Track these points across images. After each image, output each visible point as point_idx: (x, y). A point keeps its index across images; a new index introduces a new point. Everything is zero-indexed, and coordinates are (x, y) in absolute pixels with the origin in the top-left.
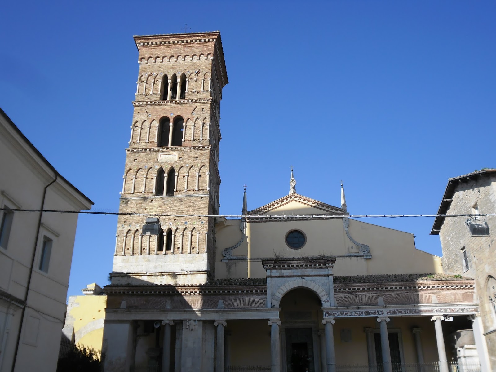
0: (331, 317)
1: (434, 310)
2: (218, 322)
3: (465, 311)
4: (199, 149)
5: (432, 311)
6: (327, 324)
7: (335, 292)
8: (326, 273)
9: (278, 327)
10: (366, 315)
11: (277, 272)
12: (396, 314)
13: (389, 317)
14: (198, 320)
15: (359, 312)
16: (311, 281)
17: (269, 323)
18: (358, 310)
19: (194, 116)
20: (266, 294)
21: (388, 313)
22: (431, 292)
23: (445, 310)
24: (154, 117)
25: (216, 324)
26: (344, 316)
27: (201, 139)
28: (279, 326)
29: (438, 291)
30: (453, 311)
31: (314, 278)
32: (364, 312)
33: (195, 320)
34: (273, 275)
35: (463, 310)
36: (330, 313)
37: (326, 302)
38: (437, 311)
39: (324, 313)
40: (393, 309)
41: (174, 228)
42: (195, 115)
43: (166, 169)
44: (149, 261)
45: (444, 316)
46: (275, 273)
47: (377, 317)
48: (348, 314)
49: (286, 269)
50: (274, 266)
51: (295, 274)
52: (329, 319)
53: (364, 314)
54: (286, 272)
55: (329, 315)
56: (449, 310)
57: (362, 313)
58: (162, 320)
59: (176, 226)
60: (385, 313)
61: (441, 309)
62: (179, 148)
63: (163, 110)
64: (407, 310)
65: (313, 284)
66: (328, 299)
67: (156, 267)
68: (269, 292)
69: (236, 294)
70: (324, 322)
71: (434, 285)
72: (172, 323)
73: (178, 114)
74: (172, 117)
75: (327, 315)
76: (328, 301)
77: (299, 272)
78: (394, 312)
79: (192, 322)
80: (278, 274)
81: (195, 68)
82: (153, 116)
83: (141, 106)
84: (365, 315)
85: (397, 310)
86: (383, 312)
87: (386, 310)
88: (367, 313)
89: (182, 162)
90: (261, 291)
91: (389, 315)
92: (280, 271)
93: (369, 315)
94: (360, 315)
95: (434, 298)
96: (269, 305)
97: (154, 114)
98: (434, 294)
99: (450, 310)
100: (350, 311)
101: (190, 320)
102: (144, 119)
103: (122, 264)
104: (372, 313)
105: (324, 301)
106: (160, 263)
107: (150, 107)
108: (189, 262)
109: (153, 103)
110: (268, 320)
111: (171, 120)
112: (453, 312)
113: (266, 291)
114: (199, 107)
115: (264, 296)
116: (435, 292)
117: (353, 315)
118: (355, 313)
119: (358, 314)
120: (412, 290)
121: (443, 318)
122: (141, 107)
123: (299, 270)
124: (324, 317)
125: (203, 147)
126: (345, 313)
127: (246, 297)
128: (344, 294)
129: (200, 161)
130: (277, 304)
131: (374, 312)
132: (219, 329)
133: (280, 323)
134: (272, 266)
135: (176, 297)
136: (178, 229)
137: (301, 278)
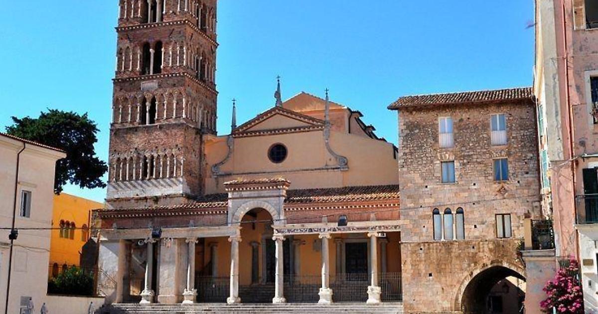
0: (281, 234)
1: (370, 227)
2: (189, 239)
4: (176, 75)
5: (368, 228)
6: (277, 241)
7: (284, 212)
8: (278, 194)
9: (237, 243)
10: (310, 233)
12: (336, 231)
13: (329, 234)
14: (173, 239)
16: (266, 201)
17: (230, 240)
18: (303, 228)
19: (171, 39)
20: (228, 214)
21: (329, 230)
22: (371, 210)
23: (380, 227)
25: (187, 241)
26: (290, 234)
27: (178, 64)
29: (377, 210)
30: (387, 228)
31: (268, 199)
32: (308, 229)
33: (170, 239)
34: (234, 197)
35: (396, 227)
36: (279, 230)
37: (276, 220)
38: (372, 229)
39: (274, 231)
40: (333, 227)
41: (155, 155)
42: (173, 39)
43: (149, 96)
44: (135, 186)
45: (379, 233)
46: (235, 195)
47: (319, 234)
48: (294, 231)
49: (244, 191)
50: (235, 189)
51: (252, 195)
52: (278, 236)
54: (245, 194)
55: (278, 232)
56: (383, 227)
57: (306, 231)
58: (145, 239)
59: (157, 153)
60: (327, 230)
61: (376, 227)
62: (158, 76)
63: (144, 34)
65: (266, 204)
66: (279, 218)
68: (230, 212)
69: (203, 215)
70: (274, 238)
71: (373, 205)
73: (158, 38)
74: (152, 42)
75: (276, 232)
76: (278, 220)
77: (256, 194)
78: (334, 230)
79: (168, 240)
80: (238, 196)
83: (124, 31)
85: (337, 228)
86: (324, 229)
88: (311, 230)
89: (161, 90)
90: (224, 212)
91: (330, 232)
92: (239, 193)
93: (312, 232)
94: (305, 232)
95: (372, 216)
97: (135, 40)
98: (373, 212)
100: (297, 228)
101: (167, 238)
102: (127, 45)
103: (114, 190)
104: (315, 230)
107: (131, 33)
108: (168, 186)
109: (134, 28)
110: (229, 237)
111: (151, 45)
112: (387, 230)
113: (227, 212)
114: (176, 30)
115: (226, 216)
116: (374, 210)
117: (298, 233)
119: (302, 231)
120: (353, 209)
121: (378, 235)
122: (124, 33)
123: (257, 192)
124: (275, 234)
125: (180, 74)
126: (292, 230)
127: (211, 217)
129: (177, 87)
131: (317, 230)
132: (190, 245)
133: (240, 239)
134: (233, 189)
135: (156, 219)
136: (159, 155)
137: (258, 199)
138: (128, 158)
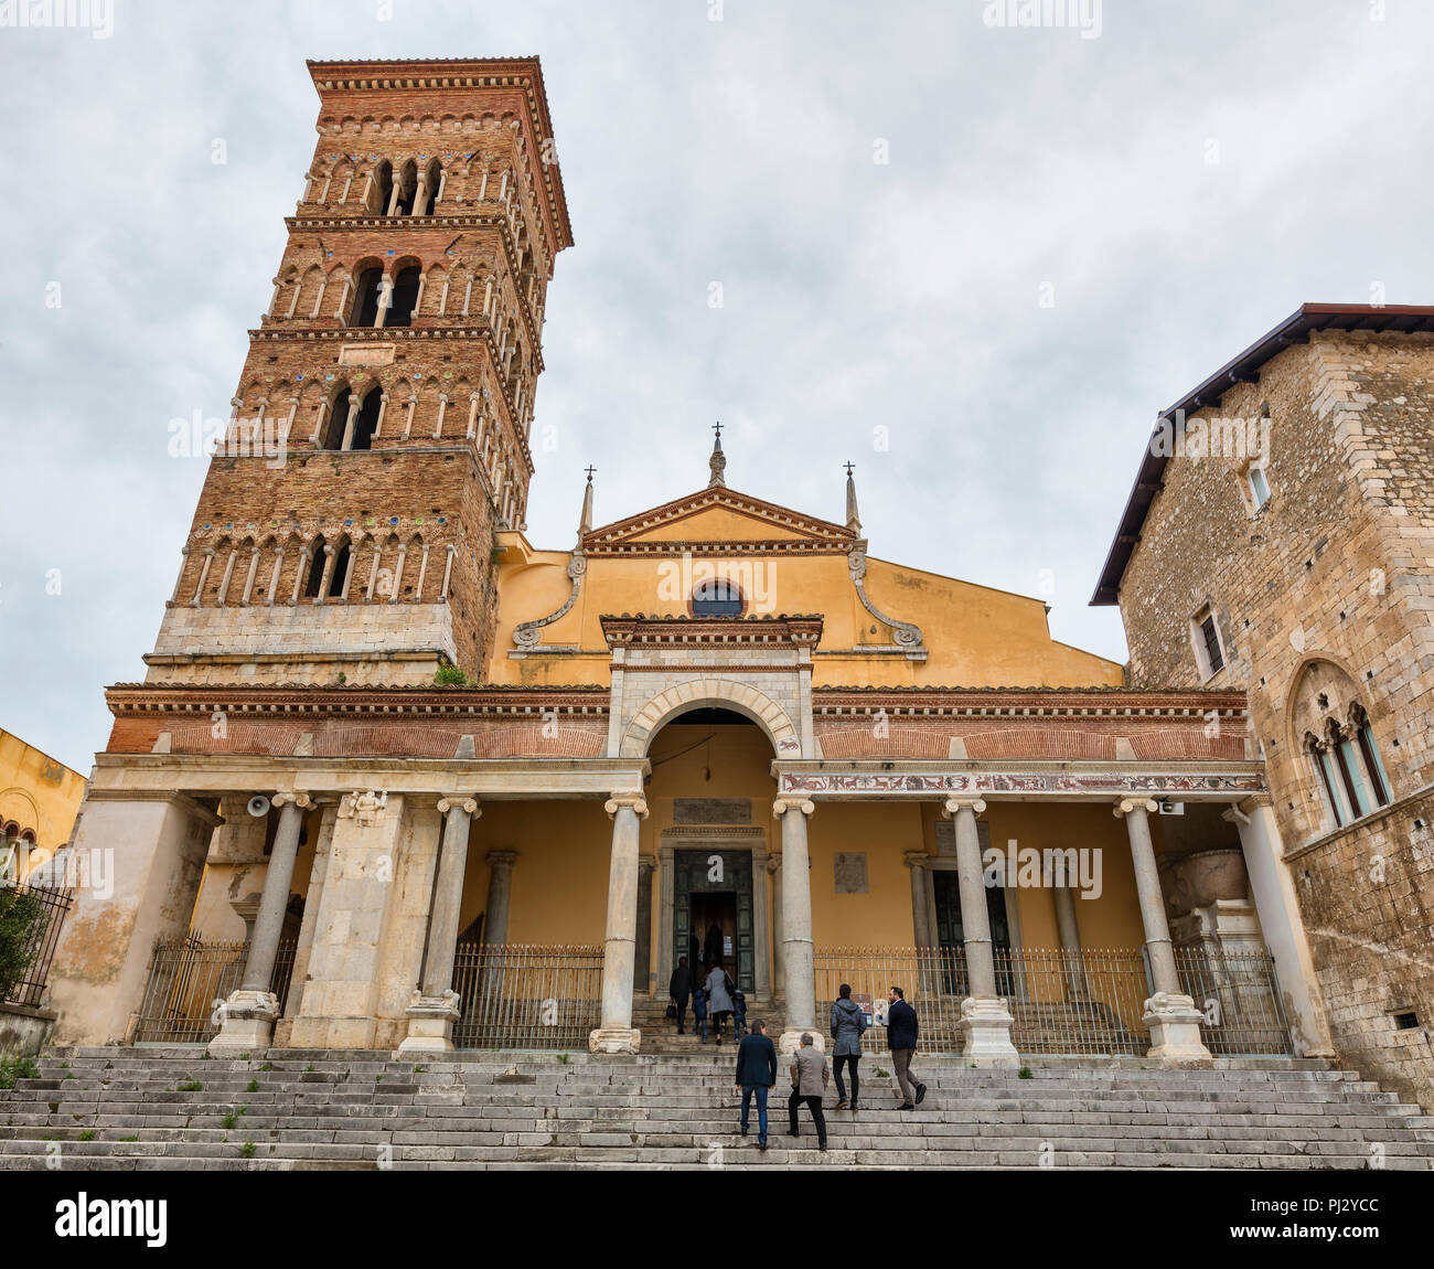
0: (803, 791)
1: (1126, 781)
2: (451, 799)
3: (1222, 785)
4: (456, 337)
5: (1119, 782)
6: (790, 815)
7: (815, 720)
8: (791, 662)
9: (636, 822)
10: (913, 789)
11: (644, 656)
12: (1007, 789)
13: (983, 797)
14: (389, 793)
15: (891, 778)
16: (746, 683)
17: (610, 806)
18: (889, 775)
19: (451, 258)
20: (607, 718)
21: (979, 784)
22: (1114, 727)
23: (1161, 781)
24: (342, 259)
25: (442, 806)
26: (842, 791)
27: (465, 312)
28: (640, 815)
29: (1135, 728)
30: (1185, 784)
31: (754, 676)
32: (904, 780)
33: (378, 794)
34: (630, 663)
35: (1214, 783)
36: (798, 779)
37: (787, 745)
38: (1133, 784)
39: (781, 780)
40: (997, 774)
41: (358, 534)
42: (456, 257)
44: (268, 622)
45: (1157, 799)
46: (638, 657)
47: (946, 798)
48: (854, 783)
49: (670, 647)
50: (637, 639)
51: (697, 663)
52: (793, 800)
53: (904, 785)
54: (672, 656)
55: (796, 784)
56: (1170, 782)
57: (899, 783)
58: (275, 793)
59: (365, 528)
60: (972, 785)
61: (1147, 779)
62: (399, 333)
63: (368, 242)
64: (1041, 777)
65: (751, 693)
66: (795, 738)
67: (286, 638)
68: (615, 710)
69: (514, 718)
70: (779, 807)
71: (1122, 707)
72: (306, 801)
73: (410, 251)
74: (389, 259)
75: (789, 784)
76: (794, 745)
77: (711, 657)
78: (1001, 784)
79: (370, 797)
80: (647, 662)
81: (468, 148)
82: (340, 255)
83: (310, 230)
84: (908, 789)
85: (1010, 778)
86: (965, 782)
87: (973, 778)
88: (917, 782)
89: (404, 367)
90: (593, 712)
91: (984, 790)
92: (653, 653)
93: (922, 789)
94: (893, 788)
95: (1122, 745)
96: (613, 752)
97: (342, 252)
98: (1122, 734)
99: (1176, 782)
100: (862, 775)
101: (363, 793)
102: (313, 261)
103: (188, 631)
104: (930, 784)
105: (783, 743)
106: (302, 630)
107: (332, 235)
108: (390, 626)
109: (343, 223)
110: (607, 796)
111: (387, 267)
112: (1185, 790)
113: (606, 711)
114: (467, 237)
115: (599, 725)
116: (1125, 728)
117: (870, 789)
118: (879, 783)
119: (885, 784)
120: (1053, 719)
121: (1153, 806)
122: (309, 235)
123: (712, 653)
124: (781, 792)
125: (468, 331)
126: (846, 780)
127: (544, 727)
128: (845, 725)
129: (453, 366)
130: (638, 749)
131: (937, 780)
132: (451, 822)
133: (642, 806)
134: (630, 637)
135: (330, 725)
136: (369, 537)
137: (716, 675)
138: (260, 539)
